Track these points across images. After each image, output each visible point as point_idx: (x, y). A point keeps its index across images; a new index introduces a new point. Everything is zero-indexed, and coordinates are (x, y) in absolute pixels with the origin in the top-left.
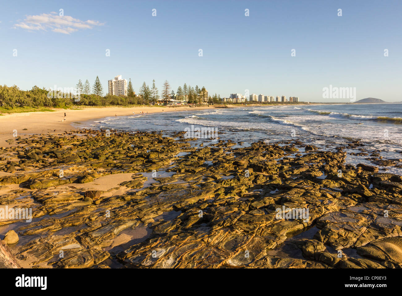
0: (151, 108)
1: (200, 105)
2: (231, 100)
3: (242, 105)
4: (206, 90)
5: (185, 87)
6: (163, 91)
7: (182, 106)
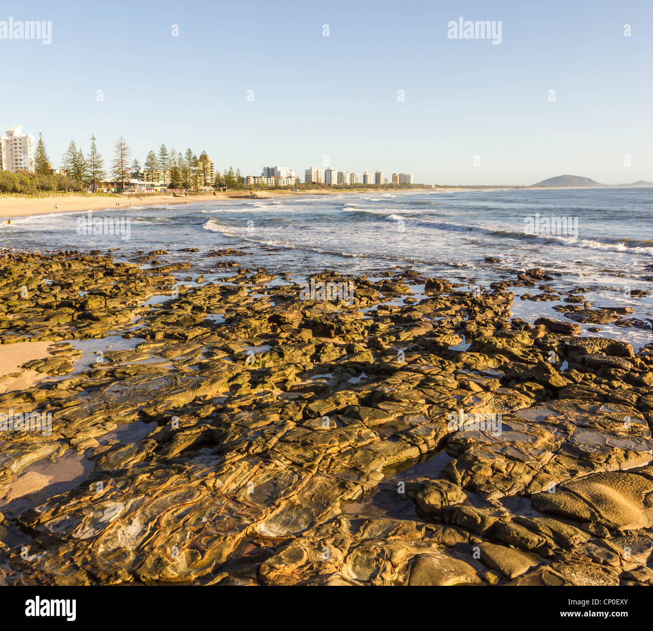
0: (88, 199)
1: (197, 192)
2: (265, 180)
3: (289, 191)
4: (210, 158)
5: (163, 152)
6: (115, 160)
7: (156, 195)
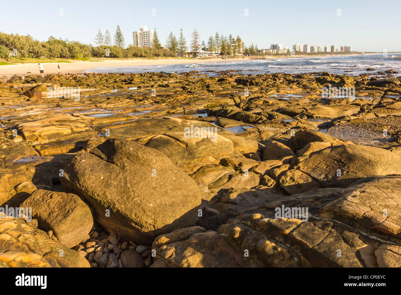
0: (180, 60)
1: (234, 56)
2: (271, 51)
3: (284, 56)
4: (242, 40)
5: (217, 36)
6: (192, 41)
7: (213, 58)
